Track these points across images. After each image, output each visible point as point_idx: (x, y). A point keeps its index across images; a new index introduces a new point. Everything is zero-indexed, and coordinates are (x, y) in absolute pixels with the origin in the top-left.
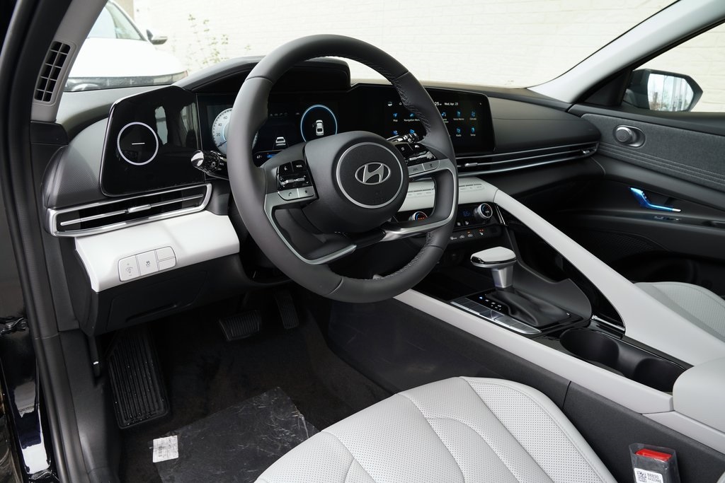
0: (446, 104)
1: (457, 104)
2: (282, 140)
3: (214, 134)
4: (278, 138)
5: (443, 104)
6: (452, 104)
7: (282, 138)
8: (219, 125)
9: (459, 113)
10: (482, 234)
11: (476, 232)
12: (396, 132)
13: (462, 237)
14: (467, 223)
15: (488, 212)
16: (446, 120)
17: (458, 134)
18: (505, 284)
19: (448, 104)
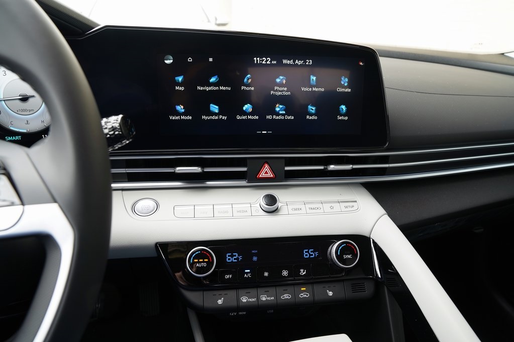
0: (285, 61)
1: (309, 62)
9: (314, 78)
10: (331, 294)
11: (318, 288)
12: (180, 108)
13: (286, 296)
14: (303, 272)
15: (349, 256)
16: (286, 89)
17: (311, 115)
19: (292, 62)
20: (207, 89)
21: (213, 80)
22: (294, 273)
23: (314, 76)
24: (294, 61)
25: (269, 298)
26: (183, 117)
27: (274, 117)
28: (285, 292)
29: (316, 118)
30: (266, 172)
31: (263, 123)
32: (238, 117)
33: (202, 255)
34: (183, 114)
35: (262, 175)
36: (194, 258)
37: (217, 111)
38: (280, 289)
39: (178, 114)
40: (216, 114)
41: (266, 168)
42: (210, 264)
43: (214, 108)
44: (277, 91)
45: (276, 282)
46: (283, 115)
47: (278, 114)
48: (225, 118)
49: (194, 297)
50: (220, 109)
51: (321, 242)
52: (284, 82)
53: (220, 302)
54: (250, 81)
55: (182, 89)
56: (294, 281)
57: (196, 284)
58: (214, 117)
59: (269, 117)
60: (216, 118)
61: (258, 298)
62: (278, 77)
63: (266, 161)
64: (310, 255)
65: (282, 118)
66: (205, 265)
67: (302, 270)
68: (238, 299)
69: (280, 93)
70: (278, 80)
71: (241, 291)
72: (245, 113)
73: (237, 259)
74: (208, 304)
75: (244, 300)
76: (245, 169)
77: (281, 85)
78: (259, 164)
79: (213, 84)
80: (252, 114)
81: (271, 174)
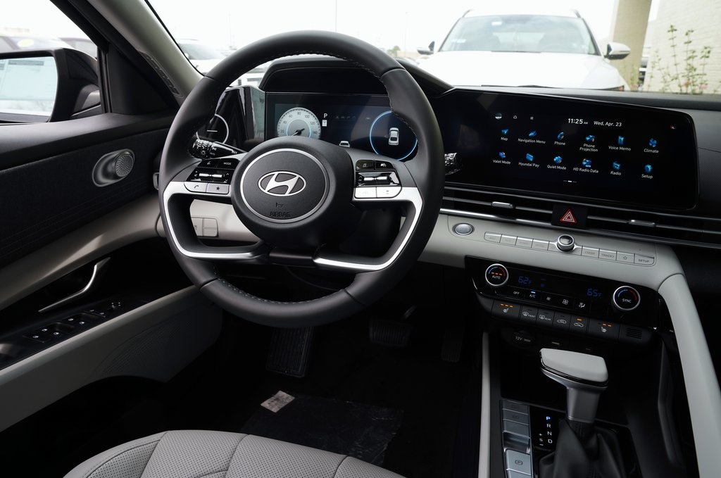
0: (596, 123)
1: (619, 124)
2: (347, 144)
3: (278, 130)
4: (342, 142)
5: (591, 123)
6: (610, 124)
7: (347, 142)
8: (284, 122)
9: (622, 139)
10: (604, 330)
11: (593, 323)
12: (503, 154)
13: (562, 321)
14: (582, 305)
15: (629, 301)
16: (594, 146)
17: (616, 171)
18: (574, 416)
19: (602, 124)
20: (526, 141)
21: (531, 134)
22: (573, 304)
23: (622, 136)
24: (604, 123)
25: (546, 319)
26: (504, 162)
27: (580, 169)
28: (562, 317)
29: (620, 174)
30: (569, 217)
31: (570, 174)
32: (549, 167)
33: (498, 270)
34: (505, 159)
35: (565, 219)
36: (492, 271)
37: (531, 160)
38: (558, 315)
39: (500, 159)
40: (530, 162)
41: (569, 214)
42: (503, 278)
43: (530, 157)
44: (585, 147)
45: (556, 308)
46: (588, 168)
47: (584, 167)
48: (537, 166)
49: (486, 303)
50: (534, 159)
51: (606, 285)
52: (593, 140)
53: (505, 311)
54: (563, 137)
55: (506, 139)
56: (572, 311)
57: (489, 292)
58: (528, 165)
59: (576, 169)
60: (530, 165)
61: (537, 316)
62: (588, 136)
63: (571, 207)
64: (593, 294)
65: (588, 171)
66: (499, 278)
67: (581, 304)
68: (521, 313)
69: (588, 150)
70: (588, 139)
71: (524, 308)
72: (555, 164)
73: (528, 282)
74: (496, 310)
75: (525, 314)
76: (551, 212)
77: (590, 142)
78: (563, 209)
79: (532, 138)
80: (561, 165)
81: (572, 220)
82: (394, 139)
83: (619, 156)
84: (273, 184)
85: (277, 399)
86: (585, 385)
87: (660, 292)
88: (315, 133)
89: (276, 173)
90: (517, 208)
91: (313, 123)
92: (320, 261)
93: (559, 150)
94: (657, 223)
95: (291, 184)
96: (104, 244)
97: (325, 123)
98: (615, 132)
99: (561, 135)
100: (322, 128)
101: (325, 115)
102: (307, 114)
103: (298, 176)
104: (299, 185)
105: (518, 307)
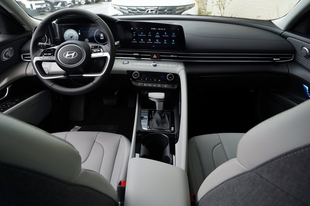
0: (159, 29)
1: (165, 29)
3: (64, 37)
4: (86, 39)
5: (157, 29)
6: (162, 29)
8: (66, 34)
9: (166, 33)
10: (166, 86)
11: (163, 85)
12: (134, 40)
13: (155, 85)
14: (159, 80)
15: (171, 78)
17: (165, 42)
18: (158, 109)
19: (160, 29)
20: (140, 35)
21: (142, 33)
22: (157, 80)
25: (150, 85)
28: (155, 84)
30: (155, 56)
31: (153, 44)
32: (148, 42)
33: (136, 73)
34: (135, 41)
35: (154, 57)
36: (134, 74)
38: (153, 84)
40: (142, 41)
41: (155, 55)
42: (138, 76)
43: (142, 40)
45: (153, 82)
47: (157, 42)
48: (144, 42)
49: (134, 83)
51: (165, 74)
53: (139, 85)
55: (135, 35)
56: (157, 82)
57: (135, 80)
59: (155, 42)
61: (148, 85)
62: (157, 33)
63: (155, 53)
64: (162, 77)
68: (144, 85)
69: (157, 37)
71: (144, 83)
72: (149, 41)
73: (145, 76)
74: (137, 85)
75: (145, 85)
76: (150, 55)
77: (158, 35)
78: (153, 54)
79: (142, 34)
80: (151, 42)
81: (156, 57)
82: (102, 37)
83: (165, 38)
84: (67, 55)
85: (75, 128)
86: (160, 100)
87: (179, 74)
88: (77, 37)
89: (68, 52)
90: (141, 55)
91: (76, 34)
92: (84, 75)
93: (150, 38)
94: (178, 56)
95: (73, 54)
96: (9, 81)
97: (79, 34)
98: (164, 31)
99: (150, 33)
100: (79, 35)
101: (79, 31)
102: (73, 31)
103: (75, 52)
104: (75, 54)
105: (143, 83)
